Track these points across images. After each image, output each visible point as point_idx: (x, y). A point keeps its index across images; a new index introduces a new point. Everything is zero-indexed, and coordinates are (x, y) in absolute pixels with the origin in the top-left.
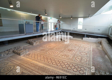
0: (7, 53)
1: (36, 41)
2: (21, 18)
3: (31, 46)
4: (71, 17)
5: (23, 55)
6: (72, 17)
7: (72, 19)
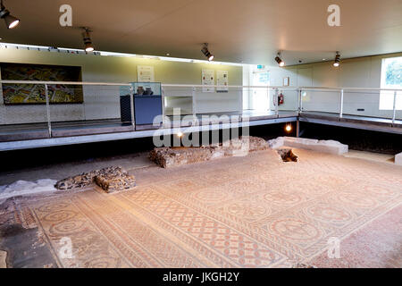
0: (80, 180)
1: (175, 155)
2: (139, 74)
3: (156, 170)
4: (333, 56)
5: (116, 192)
6: (338, 56)
7: (336, 65)
